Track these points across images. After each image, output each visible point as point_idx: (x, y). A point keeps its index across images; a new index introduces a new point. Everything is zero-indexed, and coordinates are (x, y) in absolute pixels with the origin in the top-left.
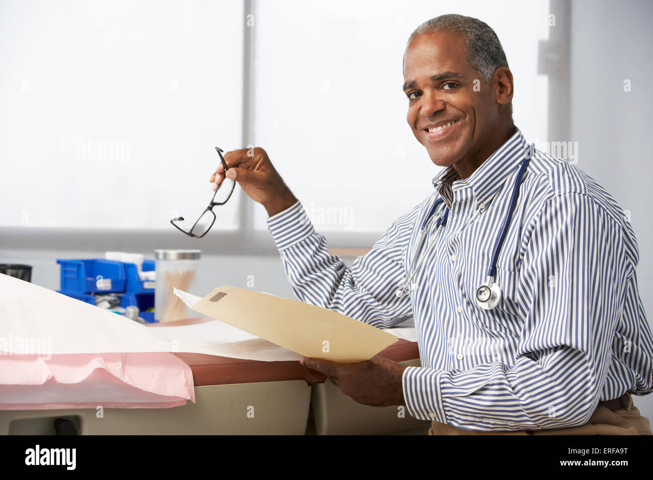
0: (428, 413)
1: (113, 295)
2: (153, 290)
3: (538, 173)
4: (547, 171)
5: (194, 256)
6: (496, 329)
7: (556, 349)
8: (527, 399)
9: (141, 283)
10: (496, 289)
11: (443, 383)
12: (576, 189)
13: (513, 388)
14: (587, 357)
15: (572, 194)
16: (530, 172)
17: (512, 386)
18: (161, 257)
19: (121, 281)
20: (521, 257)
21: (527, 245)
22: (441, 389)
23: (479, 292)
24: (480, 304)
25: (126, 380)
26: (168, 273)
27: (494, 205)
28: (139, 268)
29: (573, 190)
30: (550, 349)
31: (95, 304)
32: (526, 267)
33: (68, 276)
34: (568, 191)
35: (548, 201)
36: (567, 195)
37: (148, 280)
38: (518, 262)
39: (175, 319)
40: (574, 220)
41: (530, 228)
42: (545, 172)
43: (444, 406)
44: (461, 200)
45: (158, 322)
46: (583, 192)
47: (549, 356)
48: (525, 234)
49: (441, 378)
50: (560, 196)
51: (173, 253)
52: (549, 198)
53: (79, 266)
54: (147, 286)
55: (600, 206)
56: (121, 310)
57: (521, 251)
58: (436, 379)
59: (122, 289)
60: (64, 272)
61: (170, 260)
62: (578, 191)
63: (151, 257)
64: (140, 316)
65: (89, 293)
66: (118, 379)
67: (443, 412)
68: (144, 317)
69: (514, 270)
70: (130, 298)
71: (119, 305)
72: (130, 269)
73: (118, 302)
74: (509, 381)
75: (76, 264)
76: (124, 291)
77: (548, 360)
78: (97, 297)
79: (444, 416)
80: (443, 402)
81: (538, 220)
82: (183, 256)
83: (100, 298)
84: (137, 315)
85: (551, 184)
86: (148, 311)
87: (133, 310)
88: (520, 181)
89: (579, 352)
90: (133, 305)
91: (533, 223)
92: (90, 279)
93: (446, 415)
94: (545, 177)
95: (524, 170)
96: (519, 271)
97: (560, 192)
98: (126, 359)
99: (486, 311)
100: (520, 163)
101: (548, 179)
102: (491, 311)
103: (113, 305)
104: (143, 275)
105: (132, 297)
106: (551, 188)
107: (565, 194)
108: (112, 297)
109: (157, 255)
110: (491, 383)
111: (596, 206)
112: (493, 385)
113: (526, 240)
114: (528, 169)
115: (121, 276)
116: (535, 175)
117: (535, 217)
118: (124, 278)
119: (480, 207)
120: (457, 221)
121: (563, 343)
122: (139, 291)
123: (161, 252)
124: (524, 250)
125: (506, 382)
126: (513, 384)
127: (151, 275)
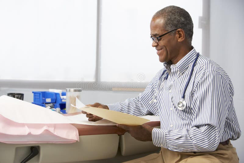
0: (160, 144)
1: (51, 104)
2: (66, 102)
3: (201, 63)
4: (204, 63)
5: (79, 91)
6: (184, 116)
7: (205, 125)
8: (195, 142)
9: (61, 100)
10: (184, 103)
11: (166, 135)
12: (213, 70)
13: (191, 138)
14: (216, 128)
15: (212, 71)
16: (198, 63)
17: (190, 137)
18: (68, 91)
19: (54, 99)
20: (194, 92)
21: (196, 88)
22: (165, 136)
23: (179, 104)
24: (179, 108)
25: (55, 134)
26: (70, 96)
27: (185, 74)
28: (61, 95)
29: (212, 70)
30: (204, 125)
31: (45, 107)
32: (195, 96)
33: (36, 97)
34: (211, 70)
35: (204, 74)
36: (211, 72)
37: (64, 99)
38: (192, 94)
39: (73, 112)
40: (213, 81)
41: (197, 82)
42: (203, 63)
43: (166, 143)
44: (174, 72)
45: (67, 113)
46: (216, 71)
47: (203, 127)
48: (195, 84)
49: (166, 133)
50: (208, 72)
51: (72, 90)
52: (204, 72)
53: (40, 94)
54: (63, 101)
55: (221, 76)
56: (54, 109)
57: (194, 90)
58: (164, 133)
59: (55, 102)
60: (35, 96)
61: (71, 92)
62: (214, 70)
63: (65, 91)
64: (61, 111)
65: (43, 103)
66: (53, 133)
67: (165, 144)
68: (62, 112)
69: (191, 97)
70: (57, 105)
71: (54, 107)
72: (57, 95)
73: (53, 106)
74: (189, 135)
75: (39, 93)
76: (55, 103)
77: (203, 129)
78: (46, 104)
79: (166, 146)
80: (166, 141)
81: (200, 80)
82: (75, 91)
83: (47, 105)
84: (60, 111)
85: (205, 67)
86: (63, 110)
87: (58, 109)
88: (194, 66)
89: (214, 126)
90: (59, 107)
91: (198, 81)
92: (43, 98)
93: (166, 145)
94: (203, 65)
95: (195, 62)
96: (193, 97)
97: (208, 70)
98: (55, 126)
99: (181, 110)
100: (194, 59)
101: (204, 65)
102: (183, 110)
103: (51, 107)
104: (62, 97)
105: (58, 105)
106: (205, 69)
107: (210, 71)
108: (51, 105)
109: (67, 90)
110: (183, 135)
111: (220, 76)
112: (184, 136)
113: (196, 86)
114: (197, 62)
115: (54, 97)
116: (200, 64)
117: (199, 79)
118: (55, 98)
119: (180, 74)
120: (172, 78)
121: (208, 123)
122: (60, 103)
123: (68, 89)
124: (195, 90)
125: (188, 135)
126: (191, 136)
127: (65, 97)
